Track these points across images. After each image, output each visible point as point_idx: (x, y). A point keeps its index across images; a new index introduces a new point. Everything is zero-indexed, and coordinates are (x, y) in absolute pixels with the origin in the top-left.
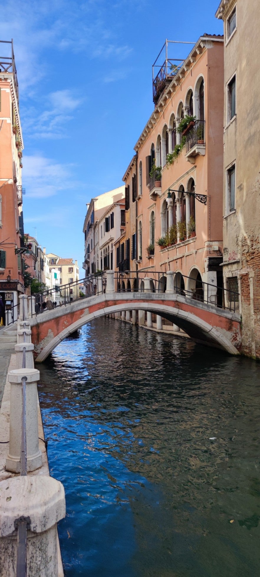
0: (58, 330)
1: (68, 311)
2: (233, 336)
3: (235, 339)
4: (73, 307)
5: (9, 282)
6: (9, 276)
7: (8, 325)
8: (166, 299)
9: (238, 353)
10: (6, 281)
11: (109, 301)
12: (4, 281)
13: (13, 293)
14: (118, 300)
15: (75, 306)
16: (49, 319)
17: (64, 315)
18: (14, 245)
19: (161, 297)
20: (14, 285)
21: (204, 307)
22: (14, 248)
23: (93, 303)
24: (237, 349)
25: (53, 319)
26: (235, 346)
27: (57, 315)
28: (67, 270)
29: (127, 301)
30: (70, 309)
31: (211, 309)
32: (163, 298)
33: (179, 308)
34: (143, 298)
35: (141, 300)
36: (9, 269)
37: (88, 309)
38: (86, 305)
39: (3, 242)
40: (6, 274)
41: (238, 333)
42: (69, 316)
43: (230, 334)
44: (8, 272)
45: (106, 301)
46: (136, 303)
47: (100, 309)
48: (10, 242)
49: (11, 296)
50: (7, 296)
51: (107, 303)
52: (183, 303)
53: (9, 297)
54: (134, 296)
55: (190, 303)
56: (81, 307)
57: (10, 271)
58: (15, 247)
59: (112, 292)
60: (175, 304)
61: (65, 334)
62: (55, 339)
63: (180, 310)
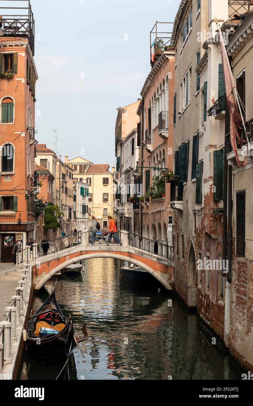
0: (49, 270)
1: (56, 258)
2: (169, 277)
3: (170, 279)
4: (59, 255)
5: (19, 225)
6: (19, 219)
7: (18, 264)
8: (122, 250)
9: (172, 289)
10: (17, 223)
11: (82, 251)
12: (15, 223)
13: (23, 234)
14: (88, 251)
15: (60, 254)
16: (43, 262)
17: (53, 260)
18: (24, 191)
19: (118, 249)
20: (24, 227)
21: (148, 257)
22: (25, 194)
23: (72, 252)
24: (171, 286)
25: (46, 262)
26: (169, 284)
27: (49, 260)
28: (101, 181)
29: (95, 251)
30: (57, 256)
31: (153, 258)
32: (119, 250)
33: (130, 257)
34: (106, 250)
35: (104, 251)
36: (20, 213)
37: (68, 256)
38: (67, 254)
39: (16, 188)
40: (17, 217)
41: (172, 275)
42: (56, 260)
43: (166, 276)
44: (19, 216)
45: (81, 252)
46: (101, 253)
47: (77, 256)
48: (22, 188)
49: (21, 236)
50: (17, 237)
51: (81, 253)
52: (133, 254)
53: (19, 238)
54: (100, 249)
55: (138, 254)
56: (64, 255)
57: (20, 214)
58: (26, 192)
59: (85, 245)
60: (128, 254)
61: (53, 272)
62: (47, 275)
63: (132, 259)
